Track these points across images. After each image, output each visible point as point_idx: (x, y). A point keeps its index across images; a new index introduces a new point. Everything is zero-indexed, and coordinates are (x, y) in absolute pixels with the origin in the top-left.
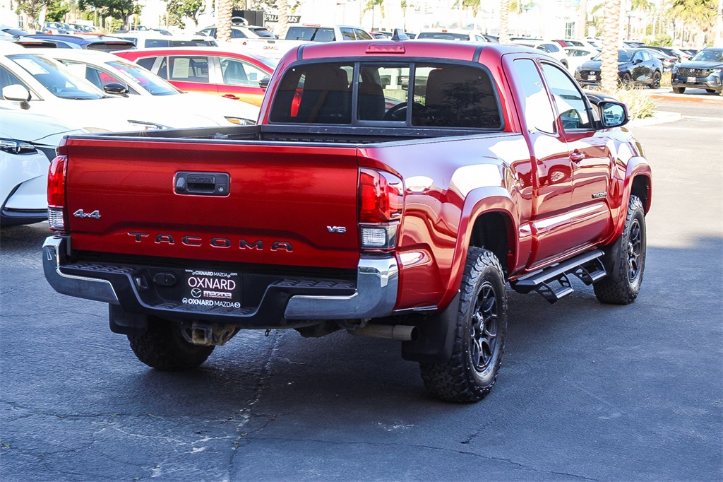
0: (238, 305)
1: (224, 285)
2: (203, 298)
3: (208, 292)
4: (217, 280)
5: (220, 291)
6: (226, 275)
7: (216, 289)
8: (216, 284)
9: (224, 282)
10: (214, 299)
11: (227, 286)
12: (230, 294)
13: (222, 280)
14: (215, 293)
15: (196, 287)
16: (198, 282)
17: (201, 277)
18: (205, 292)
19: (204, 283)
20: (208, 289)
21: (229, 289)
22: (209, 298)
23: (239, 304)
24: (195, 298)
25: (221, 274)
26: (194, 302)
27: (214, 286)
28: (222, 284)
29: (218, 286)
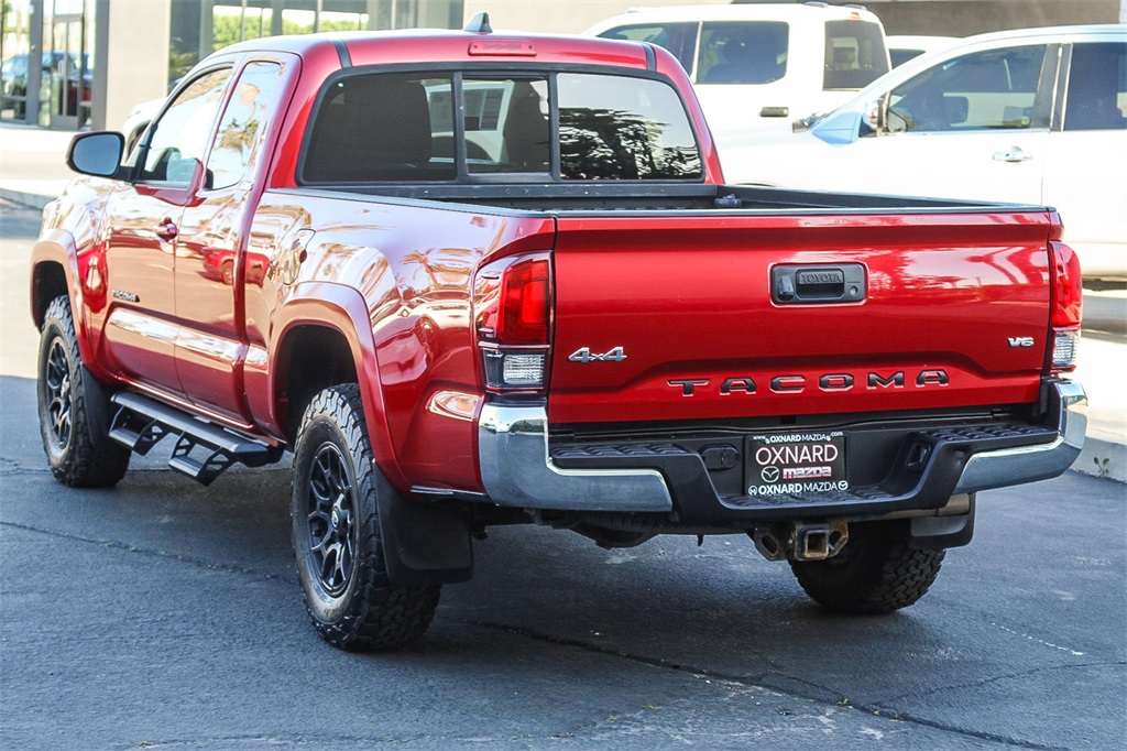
0: (844, 485)
1: (819, 454)
2: (782, 481)
3: (790, 470)
4: (805, 448)
5: (813, 465)
6: (823, 437)
7: (806, 464)
8: (805, 455)
9: (818, 450)
10: (801, 481)
11: (823, 456)
12: (829, 469)
13: (814, 447)
14: (802, 470)
15: (770, 464)
16: (774, 456)
17: (778, 445)
18: (785, 471)
19: (783, 456)
20: (792, 465)
21: (826, 460)
22: (794, 481)
23: (846, 484)
24: (770, 484)
25: (816, 437)
26: (769, 490)
27: (802, 457)
28: (815, 454)
29: (809, 457)
